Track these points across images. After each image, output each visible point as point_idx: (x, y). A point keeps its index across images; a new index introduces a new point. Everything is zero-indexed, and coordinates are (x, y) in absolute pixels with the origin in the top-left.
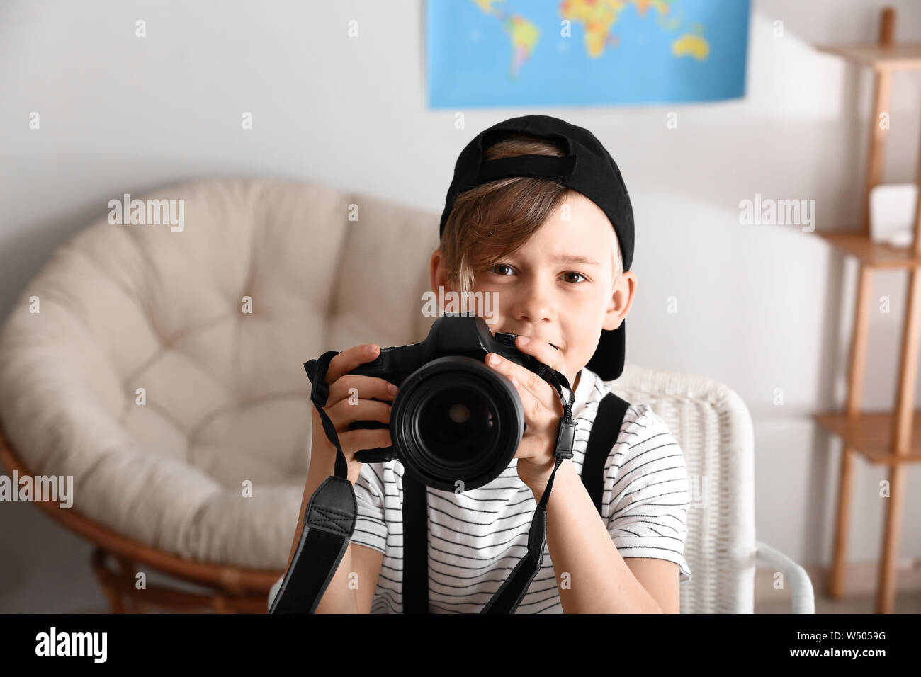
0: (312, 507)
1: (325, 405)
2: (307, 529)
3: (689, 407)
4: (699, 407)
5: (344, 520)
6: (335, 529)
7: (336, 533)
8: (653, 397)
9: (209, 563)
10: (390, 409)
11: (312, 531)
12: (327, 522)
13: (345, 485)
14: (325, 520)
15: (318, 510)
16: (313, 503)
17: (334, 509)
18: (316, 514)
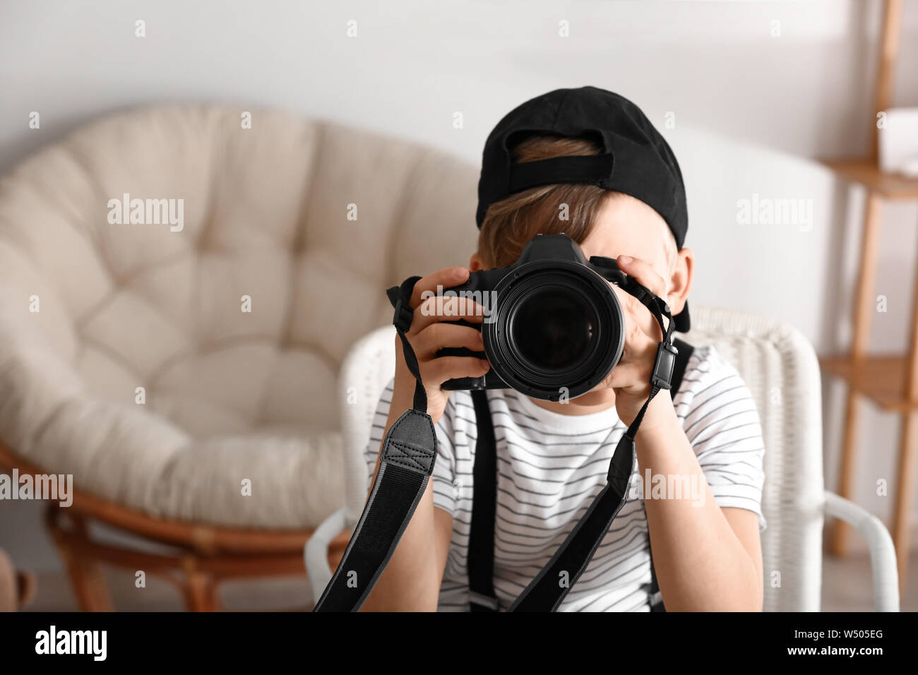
0: (390, 442)
1: (408, 330)
2: (384, 466)
3: (749, 347)
4: (760, 347)
5: (424, 457)
6: (413, 467)
7: (415, 470)
8: (709, 336)
9: (179, 520)
10: (481, 335)
11: (389, 467)
12: (405, 459)
13: (425, 419)
14: (403, 456)
15: (396, 445)
16: (391, 437)
17: (413, 445)
18: (394, 450)
